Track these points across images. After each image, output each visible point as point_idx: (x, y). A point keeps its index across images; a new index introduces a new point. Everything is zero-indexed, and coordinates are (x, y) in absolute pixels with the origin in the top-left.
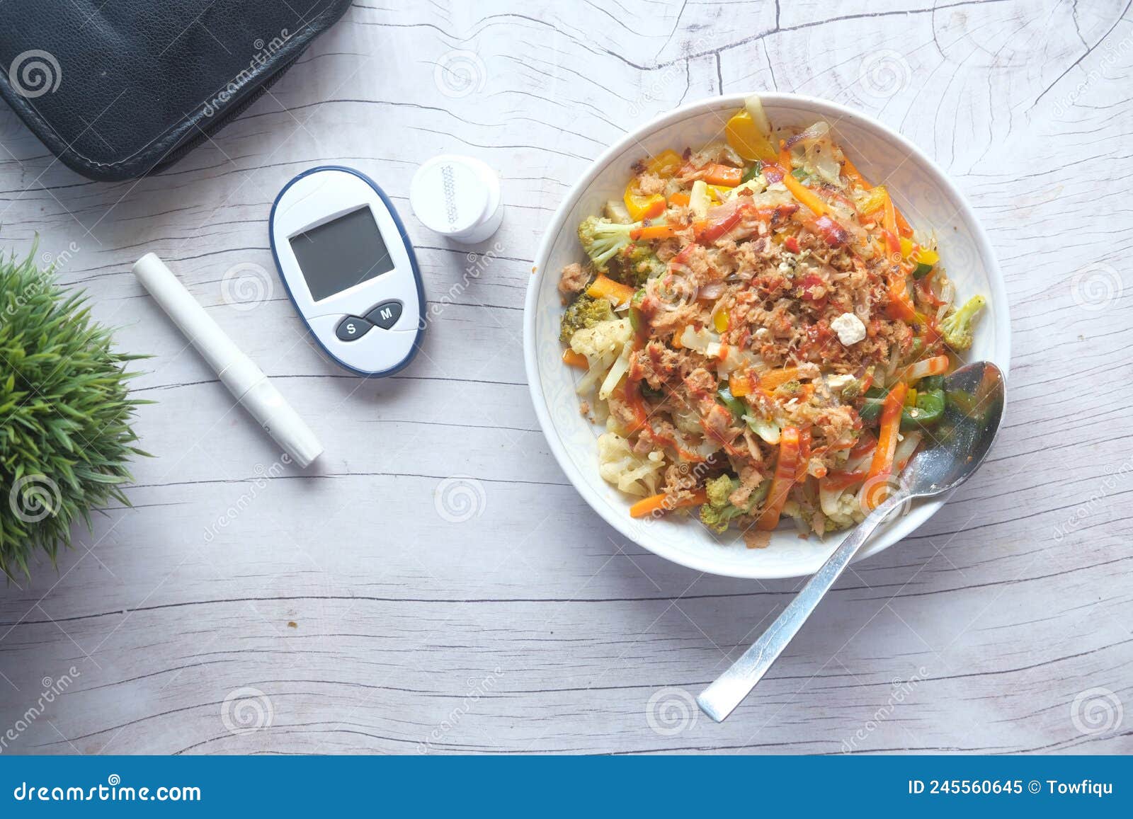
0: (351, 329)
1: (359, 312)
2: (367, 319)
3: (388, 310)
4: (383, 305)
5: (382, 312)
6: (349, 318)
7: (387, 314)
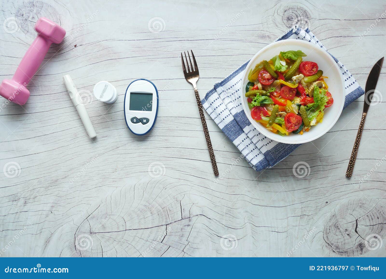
0: (135, 120)
1: (139, 117)
2: (140, 120)
3: (145, 120)
4: (145, 118)
5: (144, 120)
6: (135, 118)
7: (145, 121)
